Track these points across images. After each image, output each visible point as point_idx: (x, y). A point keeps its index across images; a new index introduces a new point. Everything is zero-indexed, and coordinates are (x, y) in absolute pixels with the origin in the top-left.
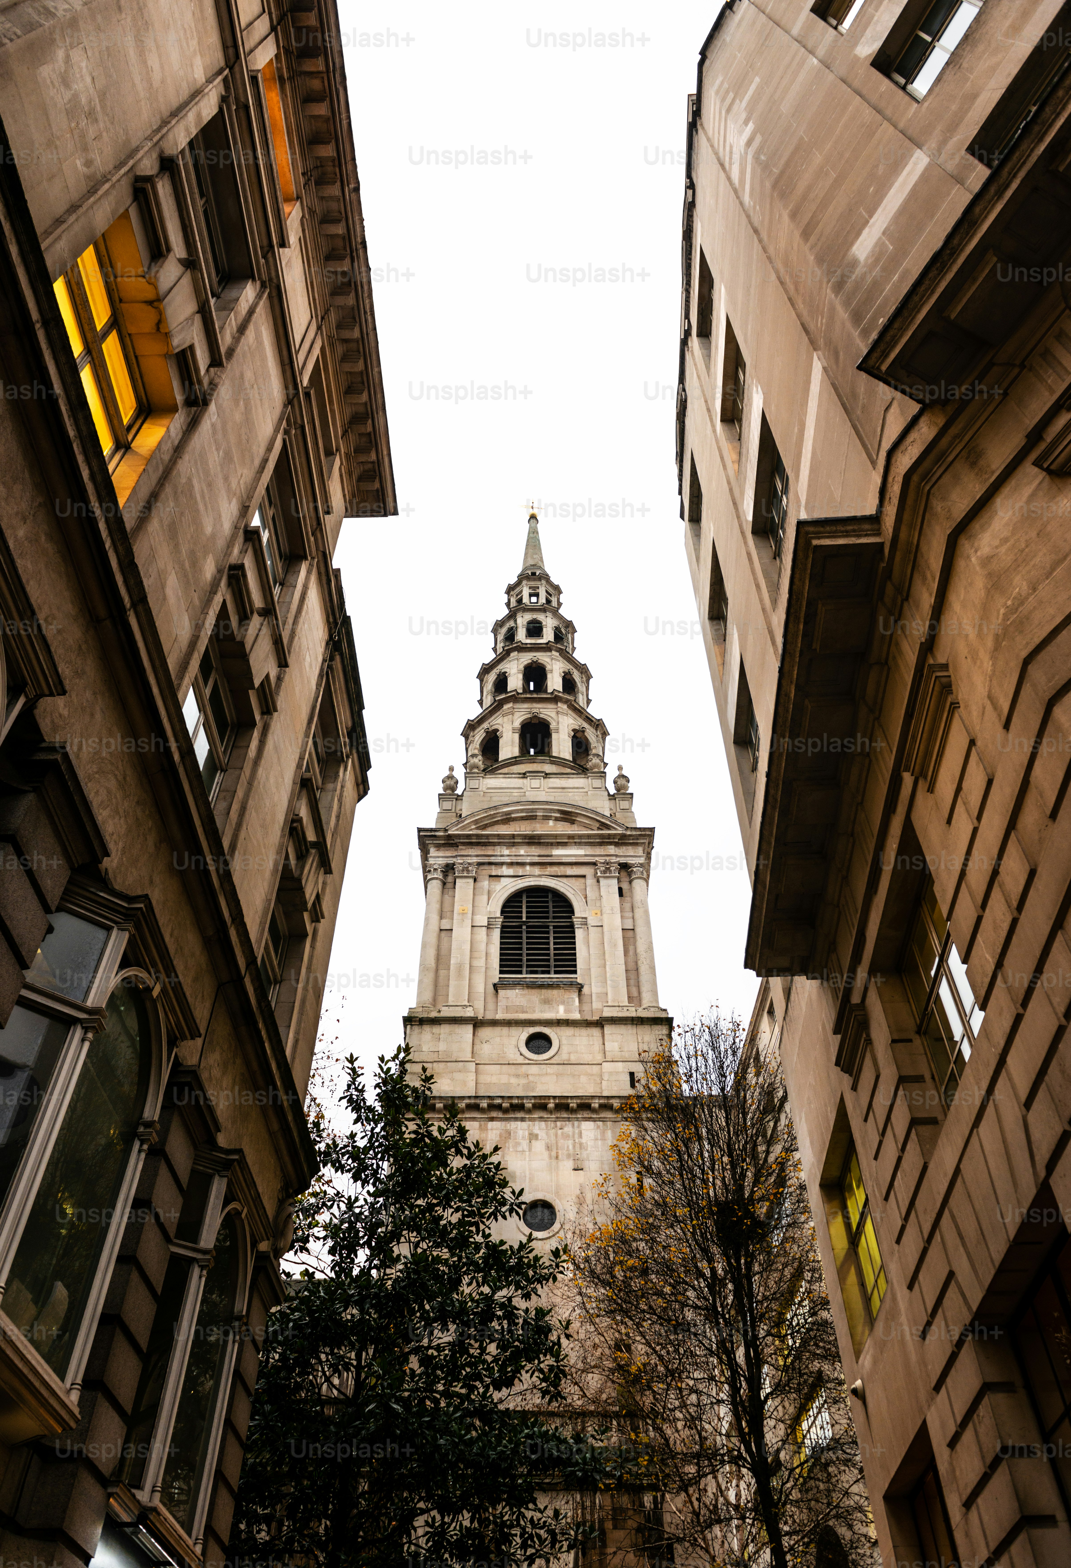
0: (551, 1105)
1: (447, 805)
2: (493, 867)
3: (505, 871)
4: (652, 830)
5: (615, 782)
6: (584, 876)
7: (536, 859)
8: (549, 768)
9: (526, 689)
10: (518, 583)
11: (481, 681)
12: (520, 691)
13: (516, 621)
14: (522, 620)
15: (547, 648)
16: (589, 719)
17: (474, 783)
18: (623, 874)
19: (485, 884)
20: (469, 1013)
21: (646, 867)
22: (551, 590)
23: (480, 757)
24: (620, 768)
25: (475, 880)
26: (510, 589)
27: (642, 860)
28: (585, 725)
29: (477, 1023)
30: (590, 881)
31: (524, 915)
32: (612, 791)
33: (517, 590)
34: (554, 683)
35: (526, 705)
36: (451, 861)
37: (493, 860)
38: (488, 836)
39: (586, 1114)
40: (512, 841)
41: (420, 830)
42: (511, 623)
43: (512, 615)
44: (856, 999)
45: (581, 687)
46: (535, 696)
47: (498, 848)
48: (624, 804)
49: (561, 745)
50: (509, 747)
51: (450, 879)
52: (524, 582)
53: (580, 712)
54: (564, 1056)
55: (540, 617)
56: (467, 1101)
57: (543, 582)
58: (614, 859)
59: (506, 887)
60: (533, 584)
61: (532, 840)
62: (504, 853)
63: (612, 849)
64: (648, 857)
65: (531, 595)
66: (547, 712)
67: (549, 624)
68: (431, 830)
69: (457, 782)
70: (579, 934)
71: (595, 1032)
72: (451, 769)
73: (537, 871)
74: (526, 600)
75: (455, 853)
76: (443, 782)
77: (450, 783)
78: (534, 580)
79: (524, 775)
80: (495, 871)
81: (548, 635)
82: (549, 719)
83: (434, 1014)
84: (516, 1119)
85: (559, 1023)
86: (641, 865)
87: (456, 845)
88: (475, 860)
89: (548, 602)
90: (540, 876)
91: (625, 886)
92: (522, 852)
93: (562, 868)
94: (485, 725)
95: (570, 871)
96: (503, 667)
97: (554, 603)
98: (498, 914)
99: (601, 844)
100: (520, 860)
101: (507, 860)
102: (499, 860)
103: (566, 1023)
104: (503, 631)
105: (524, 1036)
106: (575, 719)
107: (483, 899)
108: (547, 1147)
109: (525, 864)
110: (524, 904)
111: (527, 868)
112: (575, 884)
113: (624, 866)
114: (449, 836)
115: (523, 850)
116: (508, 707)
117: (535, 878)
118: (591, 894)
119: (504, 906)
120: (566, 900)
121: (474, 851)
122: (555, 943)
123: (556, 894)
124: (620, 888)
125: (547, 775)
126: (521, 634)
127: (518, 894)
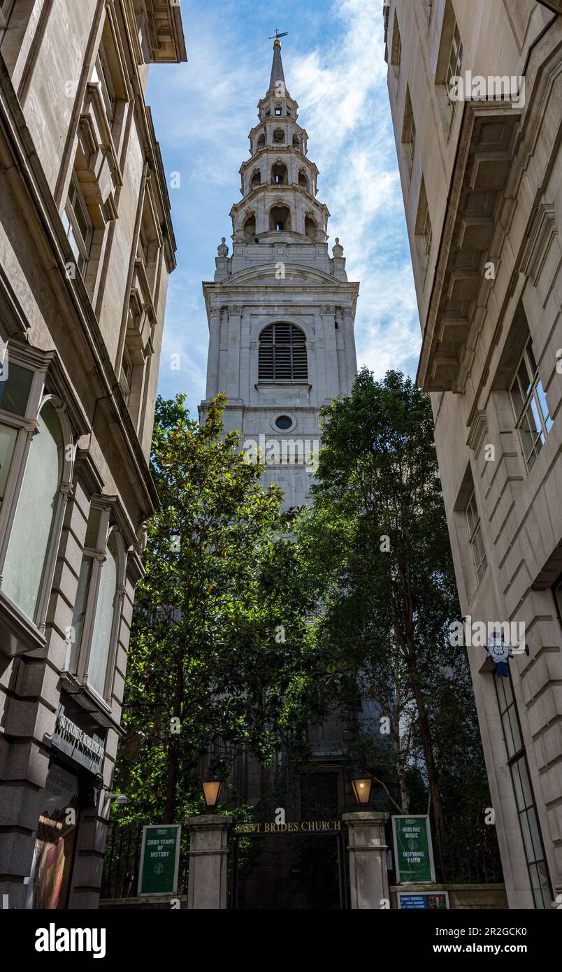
1: (222, 265)
2: (253, 308)
3: (261, 311)
4: (358, 284)
5: (333, 250)
6: (313, 315)
7: (281, 303)
8: (289, 240)
9: (273, 182)
10: (267, 99)
11: (242, 175)
12: (269, 183)
13: (265, 128)
14: (270, 129)
15: (287, 150)
16: (316, 204)
17: (239, 251)
18: (338, 313)
19: (247, 319)
20: (239, 404)
21: (353, 308)
22: (291, 106)
23: (242, 232)
24: (337, 240)
25: (242, 317)
26: (261, 104)
27: (350, 304)
28: (314, 208)
29: (244, 409)
30: (318, 319)
31: (274, 341)
32: (332, 256)
33: (266, 105)
34: (292, 177)
35: (273, 194)
36: (225, 304)
37: (252, 303)
38: (248, 287)
40: (265, 291)
41: (204, 283)
42: (263, 131)
43: (262, 125)
44: (480, 407)
45: (311, 180)
46: (280, 187)
47: (256, 295)
48: (340, 266)
49: (298, 223)
50: (262, 225)
51: (225, 316)
52: (271, 99)
53: (311, 198)
54: (300, 431)
55: (283, 126)
57: (285, 98)
58: (332, 303)
59: (262, 322)
60: (278, 100)
61: (279, 290)
62: (260, 299)
63: (330, 297)
64: (355, 303)
65: (276, 109)
66: (289, 198)
67: (289, 132)
68: (212, 283)
69: (228, 250)
70: (309, 352)
72: (224, 240)
73: (281, 311)
74: (272, 113)
75: (228, 299)
76: (218, 249)
77: (223, 249)
78: (279, 97)
79: (273, 245)
80: (255, 311)
81: (288, 141)
82: (290, 205)
85: (296, 409)
86: (350, 307)
87: (228, 294)
88: (241, 304)
89: (288, 114)
90: (284, 315)
91: (339, 321)
92: (272, 299)
93: (298, 309)
94: (245, 208)
95: (303, 311)
96: (256, 164)
97: (293, 116)
98: (257, 340)
99: (323, 292)
100: (271, 304)
101: (262, 303)
102: (257, 303)
103: (302, 409)
104: (257, 137)
105: (275, 418)
106: (307, 205)
107: (246, 330)
108: (289, 485)
109: (274, 306)
110: (274, 333)
111: (276, 309)
112: (308, 320)
113: (338, 308)
114: (224, 287)
115: (273, 297)
116: (261, 195)
117: (281, 316)
118: (318, 327)
119: (261, 335)
120: (300, 331)
121: (242, 298)
122: (294, 359)
123: (294, 327)
124: (336, 324)
125: (288, 245)
126: (270, 140)
127: (269, 327)
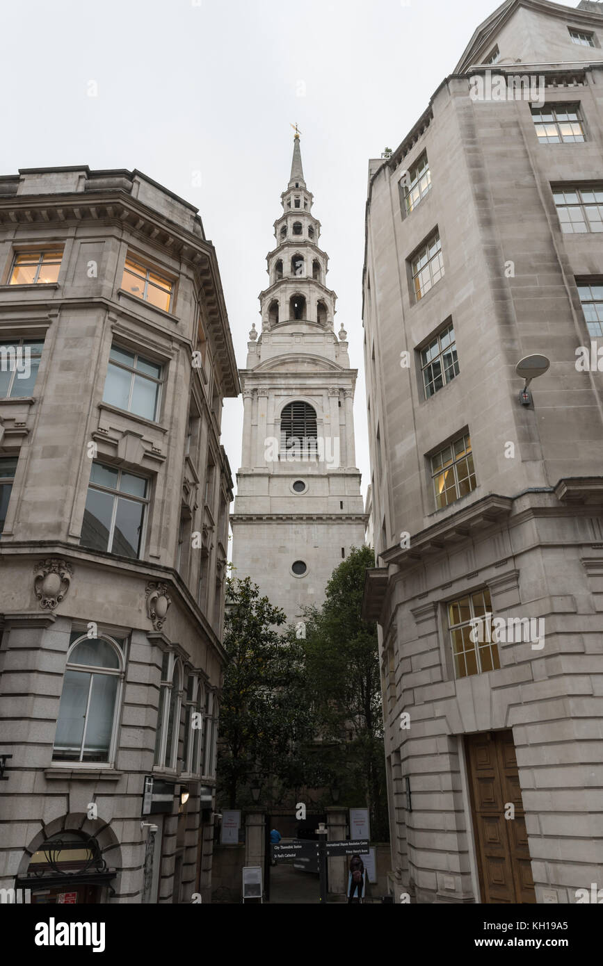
0: (304, 518)
1: (253, 349)
2: (277, 390)
3: (283, 392)
4: (357, 370)
5: (340, 335)
6: (322, 395)
7: (298, 386)
8: (305, 329)
9: (293, 275)
10: (288, 192)
11: (268, 261)
12: (290, 274)
13: (287, 221)
14: (291, 222)
15: (305, 243)
16: (327, 291)
17: (266, 338)
18: (342, 394)
19: (272, 399)
20: (266, 471)
21: (353, 389)
22: (307, 197)
23: (268, 316)
24: (342, 325)
25: (268, 398)
26: (283, 195)
27: (350, 387)
28: (325, 296)
29: (270, 476)
30: (325, 398)
31: (292, 417)
33: (288, 196)
34: (308, 267)
35: (292, 286)
36: (256, 387)
37: (276, 386)
38: (274, 374)
39: (320, 522)
40: (286, 376)
42: (284, 223)
43: (285, 217)
45: (323, 267)
46: (298, 280)
47: (279, 379)
48: (343, 349)
49: (311, 312)
50: (284, 313)
51: (255, 397)
52: (292, 192)
53: (321, 287)
54: (310, 494)
55: (301, 220)
56: (267, 516)
57: (303, 192)
58: (336, 386)
59: (283, 402)
60: (297, 193)
61: (296, 375)
62: (281, 382)
63: (335, 381)
64: (354, 385)
65: (295, 202)
66: (305, 290)
67: (306, 224)
68: (245, 370)
69: (257, 335)
70: (318, 427)
71: (325, 480)
72: (254, 325)
73: (298, 392)
74: (292, 206)
75: (257, 383)
76: (250, 333)
77: (253, 334)
78: (298, 190)
79: (292, 335)
80: (278, 392)
81: (305, 233)
82: (306, 296)
83: (250, 472)
84: (289, 524)
85: (309, 476)
86: (351, 390)
87: (258, 378)
88: (268, 387)
89: (306, 206)
90: (300, 395)
91: (342, 400)
93: (311, 391)
94: (270, 295)
95: (315, 392)
96: (280, 256)
97: (309, 207)
98: (280, 417)
99: (330, 377)
100: (290, 387)
101: (284, 386)
102: (280, 386)
103: (312, 476)
104: (280, 227)
105: (293, 483)
106: (319, 293)
107: (271, 408)
108: (302, 537)
109: (292, 389)
110: (292, 411)
111: (294, 391)
112: (317, 399)
113: (342, 390)
114: (255, 374)
115: (292, 381)
116: (283, 286)
117: (298, 397)
118: (326, 405)
119: (282, 412)
120: (313, 409)
121: (267, 381)
122: (307, 432)
123: (308, 405)
124: (339, 402)
125: (304, 335)
126: (290, 231)
127: (289, 405)
